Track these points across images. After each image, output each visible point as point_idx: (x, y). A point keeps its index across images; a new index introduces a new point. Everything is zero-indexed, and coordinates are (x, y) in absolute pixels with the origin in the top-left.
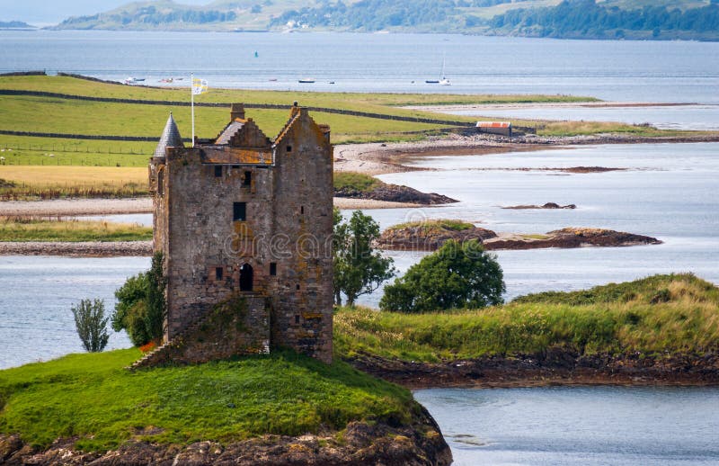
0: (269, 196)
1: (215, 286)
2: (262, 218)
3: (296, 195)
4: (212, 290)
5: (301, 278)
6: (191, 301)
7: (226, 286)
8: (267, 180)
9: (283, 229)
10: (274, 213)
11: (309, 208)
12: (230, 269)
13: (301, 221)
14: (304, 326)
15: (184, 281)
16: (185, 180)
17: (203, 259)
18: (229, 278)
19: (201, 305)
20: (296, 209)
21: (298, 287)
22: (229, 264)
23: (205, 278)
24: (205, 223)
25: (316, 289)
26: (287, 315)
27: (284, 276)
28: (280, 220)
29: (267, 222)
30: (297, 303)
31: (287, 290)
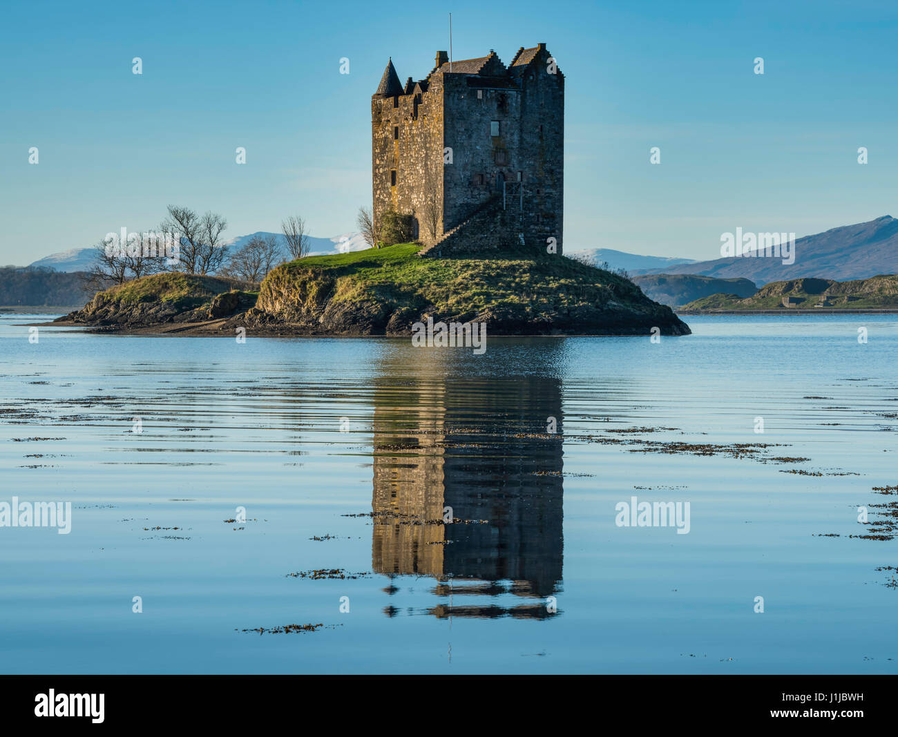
0: (518, 116)
1: (478, 189)
2: (512, 134)
3: (537, 115)
4: (476, 192)
5: (540, 184)
6: (460, 202)
7: (485, 189)
8: (516, 102)
9: (527, 143)
10: (521, 131)
11: (547, 127)
12: (489, 176)
13: (541, 138)
14: (542, 223)
15: (455, 184)
16: (456, 101)
17: (469, 167)
18: (488, 183)
19: (467, 205)
20: (537, 127)
21: (538, 192)
22: (488, 171)
23: (470, 183)
24: (470, 137)
25: (551, 193)
26: (531, 214)
27: (528, 183)
28: (525, 136)
29: (516, 138)
30: (538, 204)
31: (530, 194)
